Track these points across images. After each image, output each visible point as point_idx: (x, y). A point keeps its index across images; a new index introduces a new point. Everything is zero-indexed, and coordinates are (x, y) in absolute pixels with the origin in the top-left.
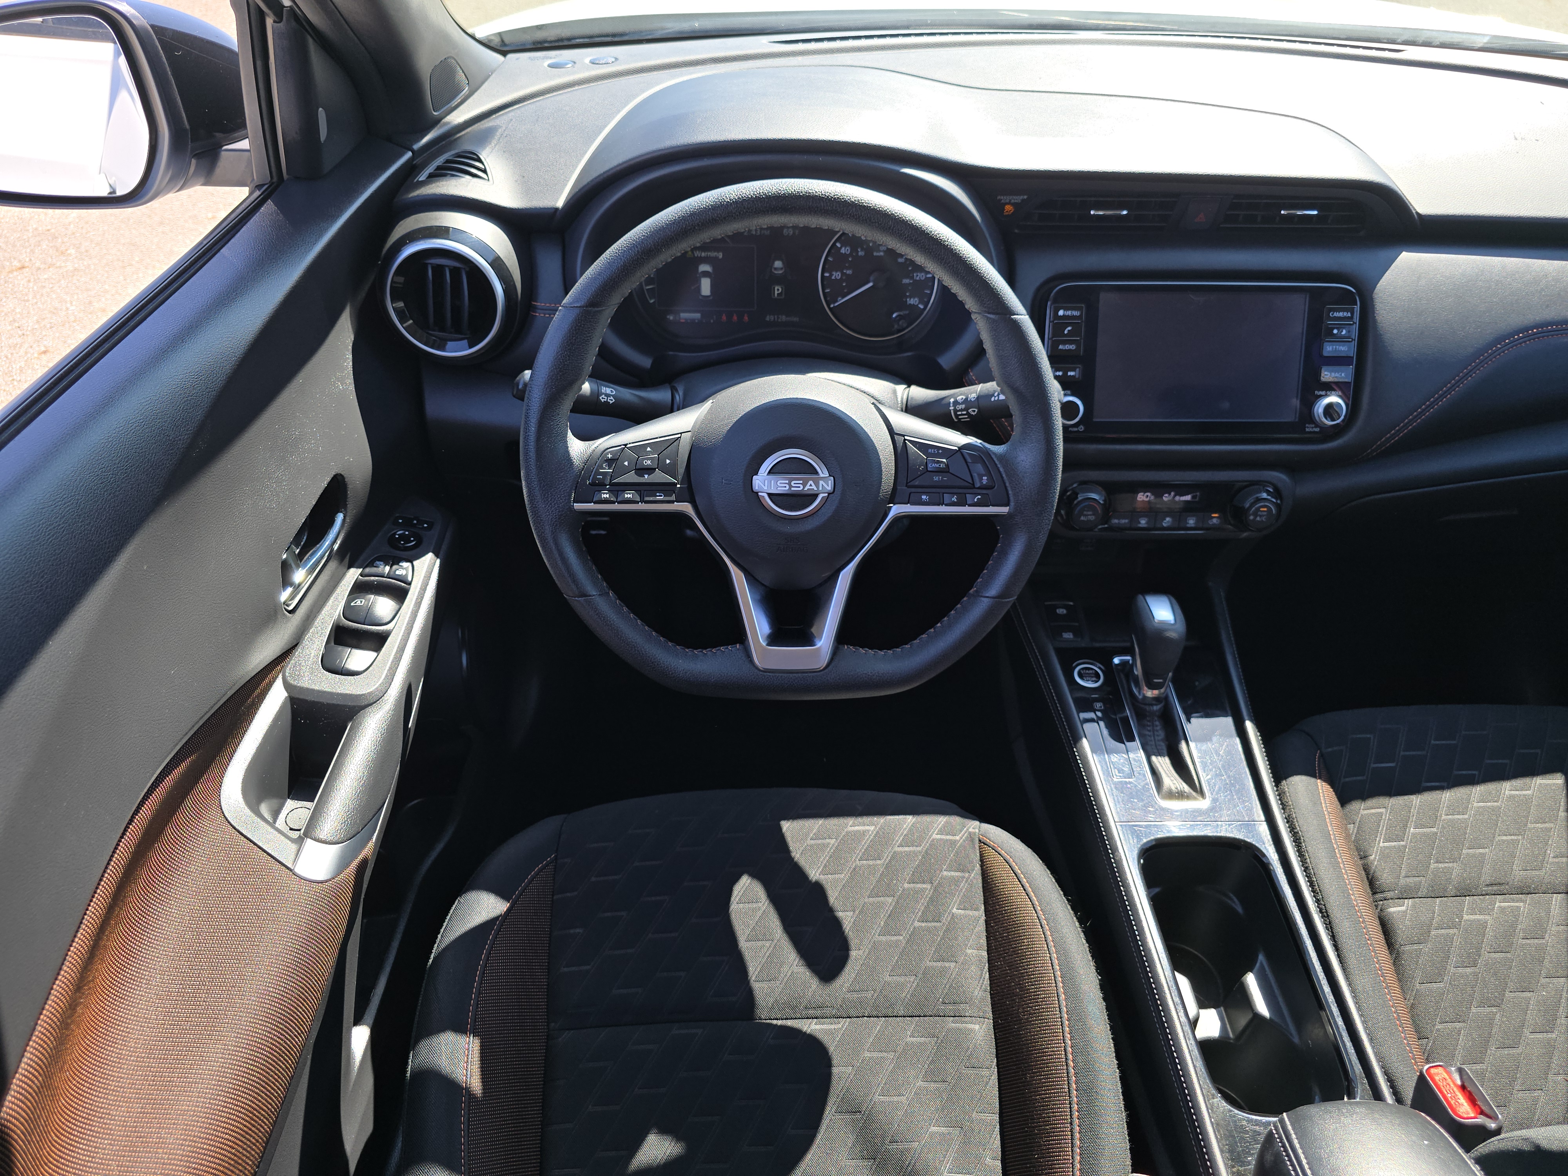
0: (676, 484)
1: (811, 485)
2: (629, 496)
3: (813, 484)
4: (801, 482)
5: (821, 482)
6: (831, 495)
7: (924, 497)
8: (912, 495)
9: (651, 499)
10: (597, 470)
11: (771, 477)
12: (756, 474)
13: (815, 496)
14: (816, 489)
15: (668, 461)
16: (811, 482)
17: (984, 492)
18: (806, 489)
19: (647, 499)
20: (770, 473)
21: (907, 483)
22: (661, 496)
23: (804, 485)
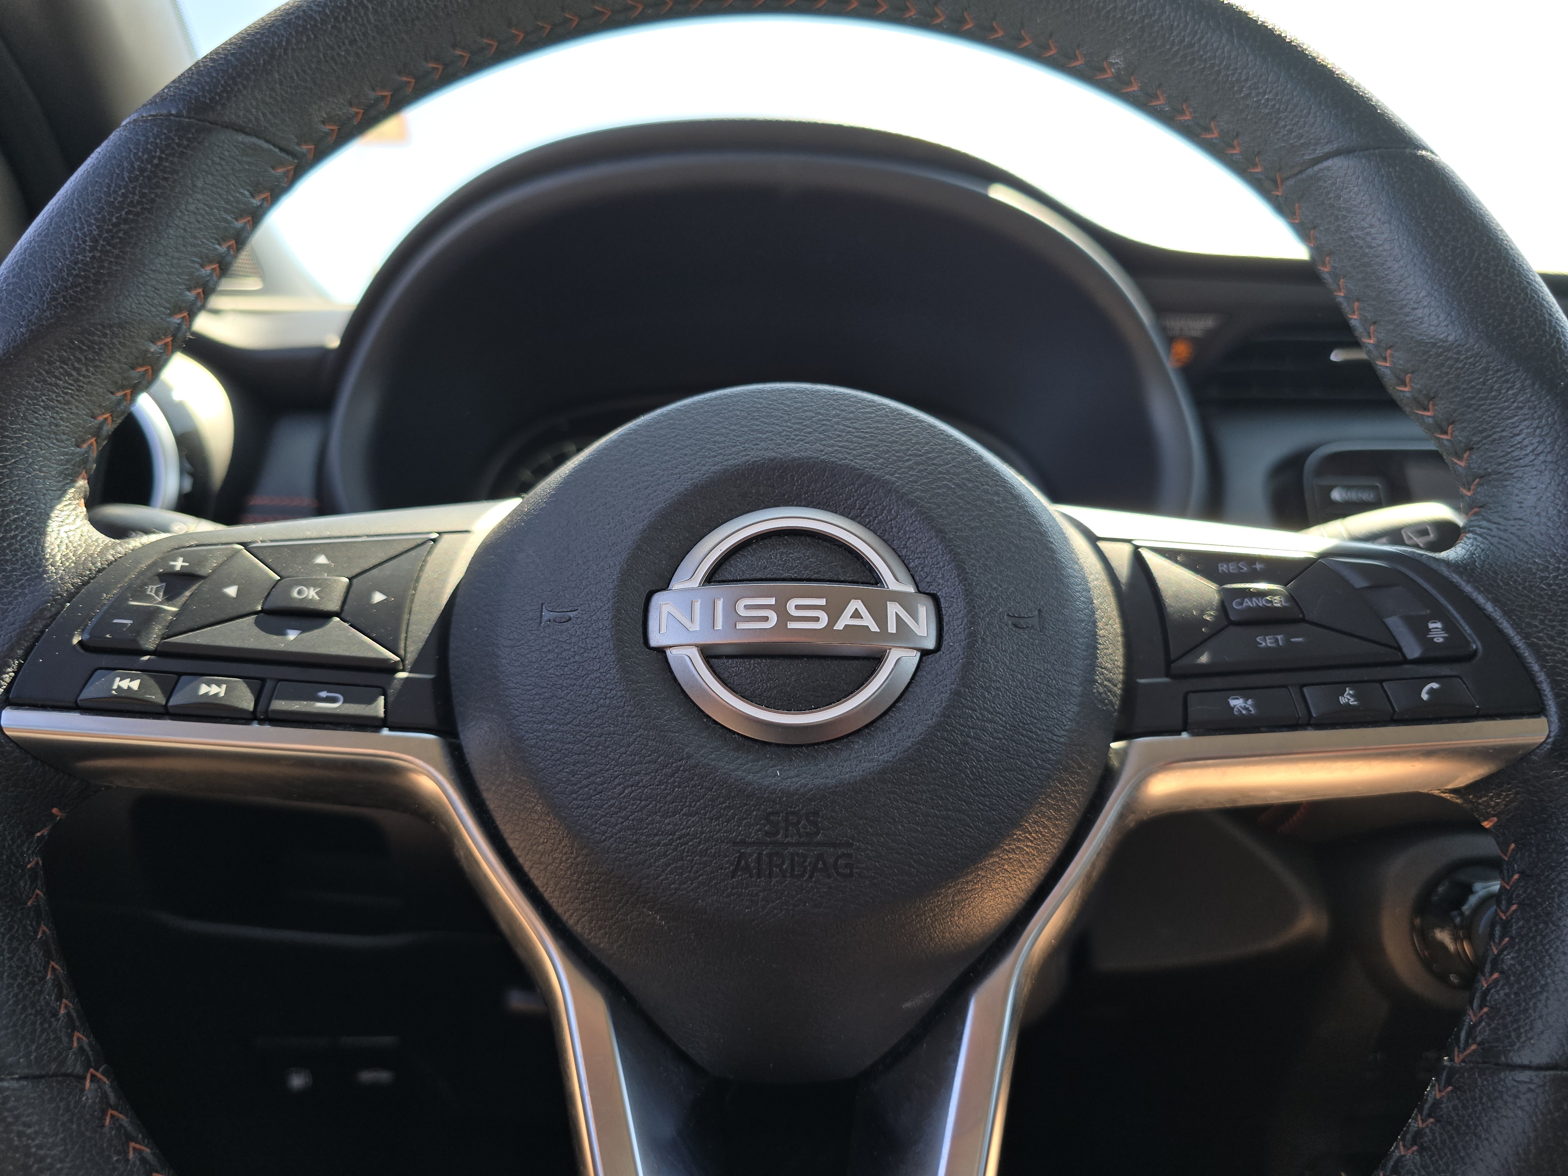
0: (390, 669)
1: (856, 615)
2: (214, 690)
3: (863, 610)
4: (822, 602)
5: (893, 609)
6: (931, 658)
7: (1237, 703)
8: (1192, 698)
9: (296, 706)
10: (121, 599)
11: (714, 590)
12: (665, 586)
13: (875, 660)
14: (874, 628)
15: (378, 597)
16: (856, 605)
17: (1445, 670)
18: (839, 626)
19: (280, 705)
20: (711, 578)
21: (1169, 662)
22: (333, 700)
23: (834, 614)
